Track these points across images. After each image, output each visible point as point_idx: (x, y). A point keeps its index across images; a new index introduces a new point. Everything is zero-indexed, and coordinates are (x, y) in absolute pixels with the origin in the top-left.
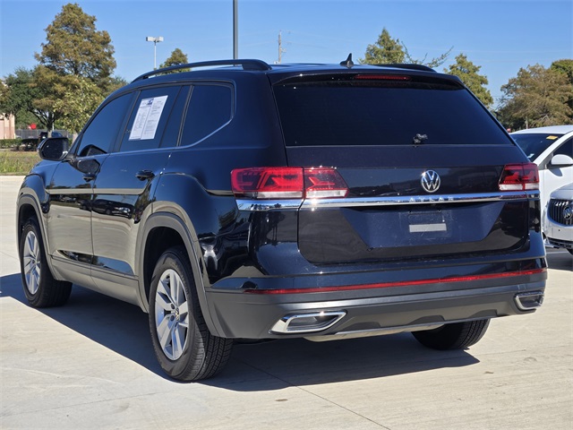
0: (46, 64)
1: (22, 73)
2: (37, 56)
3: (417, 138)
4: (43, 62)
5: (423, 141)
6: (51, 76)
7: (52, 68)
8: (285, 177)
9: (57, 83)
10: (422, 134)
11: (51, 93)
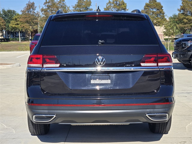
0: (182, 12)
1: (175, 16)
2: (178, 10)
3: (99, 42)
4: (180, 12)
5: (102, 43)
6: (183, 17)
7: (183, 14)
8: (36, 58)
9: (185, 19)
10: (101, 40)
11: (182, 22)
